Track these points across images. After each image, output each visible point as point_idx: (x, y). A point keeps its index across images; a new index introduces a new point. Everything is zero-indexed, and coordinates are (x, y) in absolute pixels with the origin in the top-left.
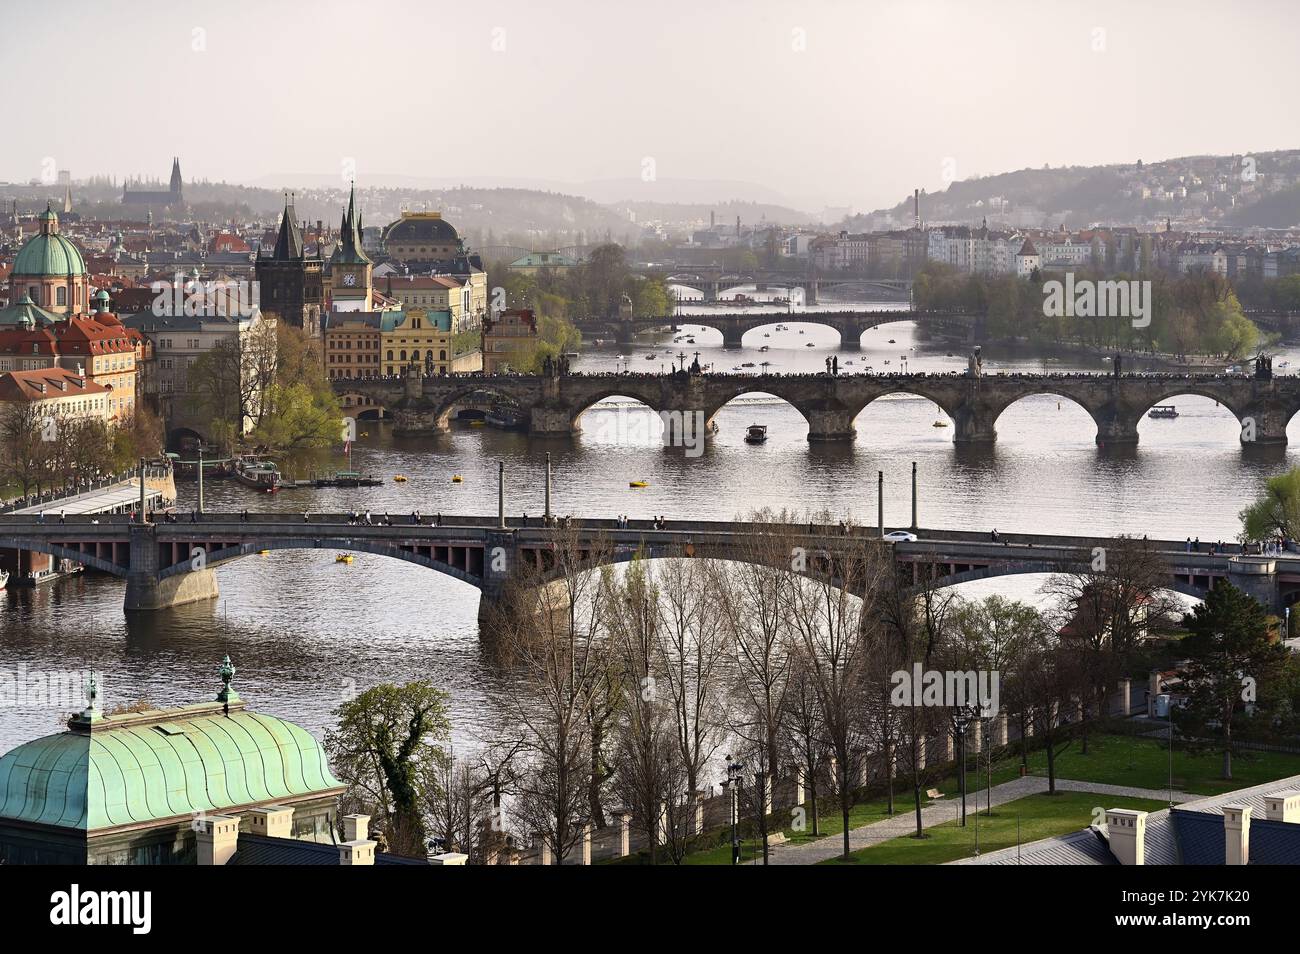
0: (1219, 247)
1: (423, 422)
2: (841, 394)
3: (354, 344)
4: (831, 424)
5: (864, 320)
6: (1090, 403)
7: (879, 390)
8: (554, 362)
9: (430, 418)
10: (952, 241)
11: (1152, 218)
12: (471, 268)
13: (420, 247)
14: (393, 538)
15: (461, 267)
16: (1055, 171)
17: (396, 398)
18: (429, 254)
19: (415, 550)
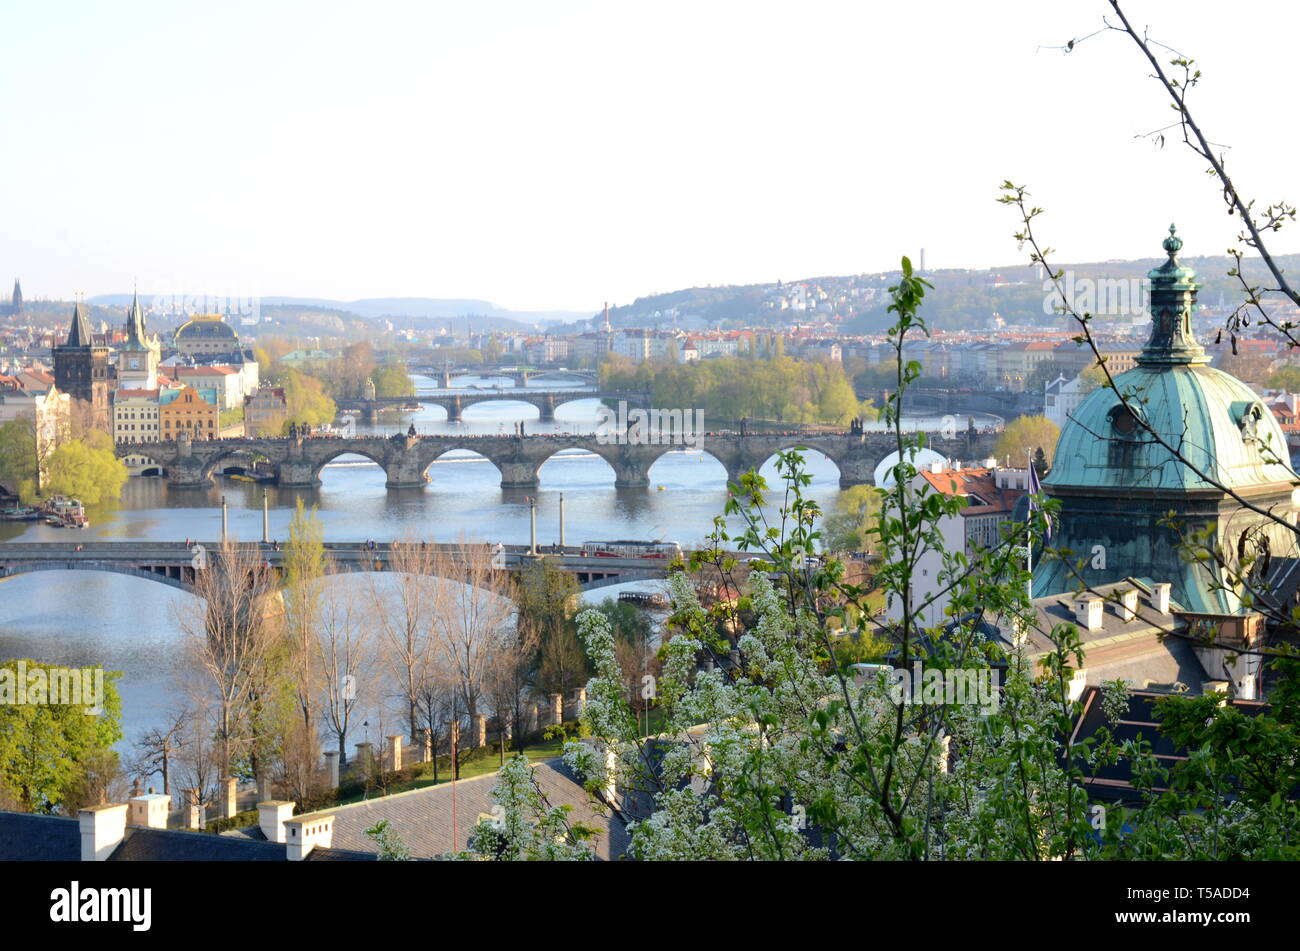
0: (835, 341)
1: (193, 476)
2: (527, 450)
3: (138, 415)
4: (520, 473)
5: (557, 398)
6: (722, 455)
7: (556, 446)
8: (298, 428)
9: (197, 473)
10: (631, 340)
11: (788, 324)
12: (244, 359)
13: (204, 344)
14: (134, 560)
15: (236, 359)
16: (715, 289)
17: (169, 457)
18: (212, 350)
19: (153, 569)
